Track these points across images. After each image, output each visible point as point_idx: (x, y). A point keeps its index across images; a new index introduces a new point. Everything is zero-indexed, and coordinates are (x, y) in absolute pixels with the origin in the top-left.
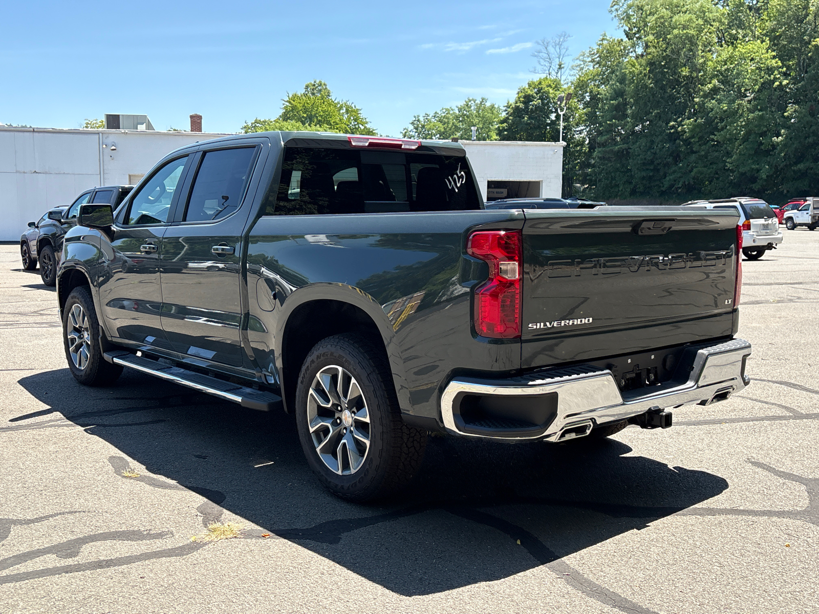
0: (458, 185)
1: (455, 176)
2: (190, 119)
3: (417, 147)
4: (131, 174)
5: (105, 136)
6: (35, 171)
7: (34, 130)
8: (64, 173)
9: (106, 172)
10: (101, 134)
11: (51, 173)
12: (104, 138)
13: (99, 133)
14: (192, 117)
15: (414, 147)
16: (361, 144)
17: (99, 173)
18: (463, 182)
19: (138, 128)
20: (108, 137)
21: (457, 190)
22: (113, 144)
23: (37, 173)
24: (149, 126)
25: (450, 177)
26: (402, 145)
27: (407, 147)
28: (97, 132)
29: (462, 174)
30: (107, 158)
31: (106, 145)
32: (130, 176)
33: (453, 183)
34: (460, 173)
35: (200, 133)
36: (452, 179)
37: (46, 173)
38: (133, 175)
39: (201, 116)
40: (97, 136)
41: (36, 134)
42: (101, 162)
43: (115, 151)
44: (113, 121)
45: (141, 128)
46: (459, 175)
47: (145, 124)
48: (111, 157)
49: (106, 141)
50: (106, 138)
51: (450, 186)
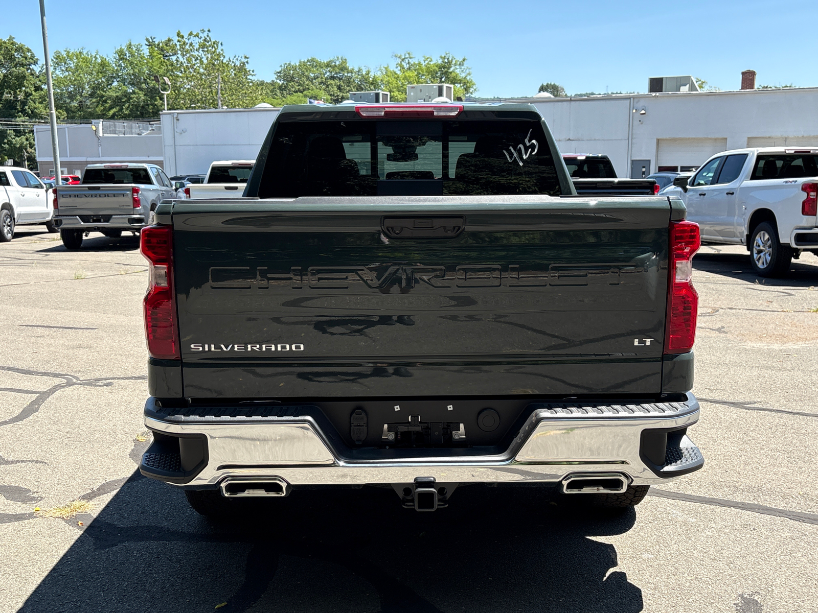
0: (525, 157)
1: (521, 146)
2: (741, 76)
3: (457, 113)
4: (659, 138)
5: (636, 100)
6: (569, 139)
7: (571, 99)
8: (595, 140)
9: (634, 136)
10: (632, 99)
11: (583, 140)
12: (635, 103)
13: (630, 98)
14: (743, 73)
15: (454, 114)
16: (375, 114)
17: (627, 138)
18: (533, 153)
19: (681, 90)
20: (639, 101)
21: (521, 164)
22: (643, 108)
23: (571, 140)
24: (693, 88)
25: (511, 148)
26: (434, 112)
27: (442, 114)
28: (629, 97)
29: (533, 143)
30: (636, 123)
31: (636, 110)
32: (658, 140)
33: (515, 155)
34: (530, 141)
35: (752, 90)
36: (515, 149)
37: (578, 140)
38: (662, 140)
39: (754, 72)
40: (629, 101)
41: (573, 103)
42: (630, 126)
43: (644, 115)
44: (656, 85)
45: (685, 89)
46: (528, 144)
47: (688, 85)
48: (640, 121)
49: (637, 106)
50: (637, 103)
51: (511, 159)
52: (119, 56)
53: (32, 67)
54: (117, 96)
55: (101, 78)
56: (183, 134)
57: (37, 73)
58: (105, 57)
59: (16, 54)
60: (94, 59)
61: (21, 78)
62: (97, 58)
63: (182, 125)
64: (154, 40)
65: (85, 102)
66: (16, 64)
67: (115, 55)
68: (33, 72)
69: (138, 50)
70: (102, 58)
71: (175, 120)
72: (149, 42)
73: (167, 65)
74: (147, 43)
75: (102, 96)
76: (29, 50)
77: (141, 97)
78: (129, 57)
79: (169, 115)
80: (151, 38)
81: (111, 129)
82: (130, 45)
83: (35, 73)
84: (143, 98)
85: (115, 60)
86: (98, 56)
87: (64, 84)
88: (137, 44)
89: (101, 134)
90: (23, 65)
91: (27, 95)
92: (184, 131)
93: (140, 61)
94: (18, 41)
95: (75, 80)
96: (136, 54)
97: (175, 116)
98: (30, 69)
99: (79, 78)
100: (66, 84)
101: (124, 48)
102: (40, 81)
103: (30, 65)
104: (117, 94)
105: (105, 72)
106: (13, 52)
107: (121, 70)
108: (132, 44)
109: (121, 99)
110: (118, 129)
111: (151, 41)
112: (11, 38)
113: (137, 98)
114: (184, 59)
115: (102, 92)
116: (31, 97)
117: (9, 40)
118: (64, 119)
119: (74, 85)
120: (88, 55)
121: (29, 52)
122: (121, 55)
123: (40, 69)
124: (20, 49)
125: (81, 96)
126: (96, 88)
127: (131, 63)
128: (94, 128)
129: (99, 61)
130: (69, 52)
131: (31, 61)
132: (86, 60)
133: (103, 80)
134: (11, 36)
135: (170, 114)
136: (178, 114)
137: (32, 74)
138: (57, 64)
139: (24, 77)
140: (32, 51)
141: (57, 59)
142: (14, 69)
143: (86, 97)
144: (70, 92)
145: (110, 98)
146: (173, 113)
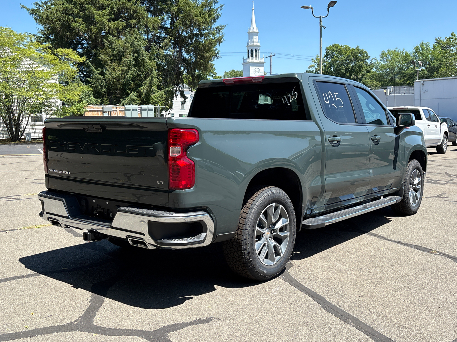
0: (291, 101)
1: (290, 95)
15: (260, 80)
16: (230, 82)
18: (295, 99)
21: (289, 104)
25: (285, 96)
26: (252, 80)
27: (256, 81)
29: (295, 94)
33: (287, 100)
51: (284, 102)
52: (416, 50)
53: (367, 60)
54: (412, 73)
55: (404, 64)
56: (426, 93)
57: (369, 64)
58: (408, 52)
59: (359, 55)
60: (401, 54)
61: (360, 67)
62: (403, 53)
63: (425, 88)
64: (440, 39)
65: (394, 77)
66: (359, 60)
67: (413, 50)
68: (367, 63)
69: (427, 46)
70: (406, 53)
71: (422, 85)
72: (437, 40)
73: (443, 53)
74: (436, 41)
75: (404, 73)
76: (366, 52)
77: (425, 73)
78: (421, 50)
79: (418, 83)
80: (439, 38)
81: (397, 91)
82: (423, 43)
83: (368, 64)
84: (426, 73)
85: (413, 53)
86: (404, 52)
87: (384, 68)
88: (427, 42)
89: (388, 94)
90: (361, 60)
91: (363, 75)
92: (426, 91)
93: (427, 52)
94: (361, 48)
95: (390, 66)
96: (425, 48)
97: (422, 83)
98: (365, 62)
99: (392, 65)
100: (385, 68)
101: (419, 45)
102: (370, 67)
103: (366, 60)
104: (412, 72)
105: (406, 60)
106: (358, 54)
107: (415, 58)
108: (424, 43)
109: (413, 74)
110: (401, 91)
111: (438, 40)
112: (358, 47)
113: (423, 73)
114: (454, 49)
115: (404, 71)
116: (364, 76)
117: (356, 48)
118: (379, 86)
119: (390, 69)
120: (399, 52)
121: (365, 53)
122: (417, 50)
123: (370, 61)
124: (361, 52)
125: (392, 74)
126: (401, 69)
127: (422, 54)
128: (385, 91)
129: (404, 54)
130: (389, 51)
131: (366, 58)
132: (398, 55)
133: (406, 64)
134: (357, 46)
135: (420, 81)
136: (424, 81)
137: (366, 64)
138: (382, 58)
139: (362, 66)
140: (368, 53)
141: (382, 55)
142: (357, 63)
143: (395, 74)
144: (387, 72)
145: (407, 74)
146: (421, 81)
